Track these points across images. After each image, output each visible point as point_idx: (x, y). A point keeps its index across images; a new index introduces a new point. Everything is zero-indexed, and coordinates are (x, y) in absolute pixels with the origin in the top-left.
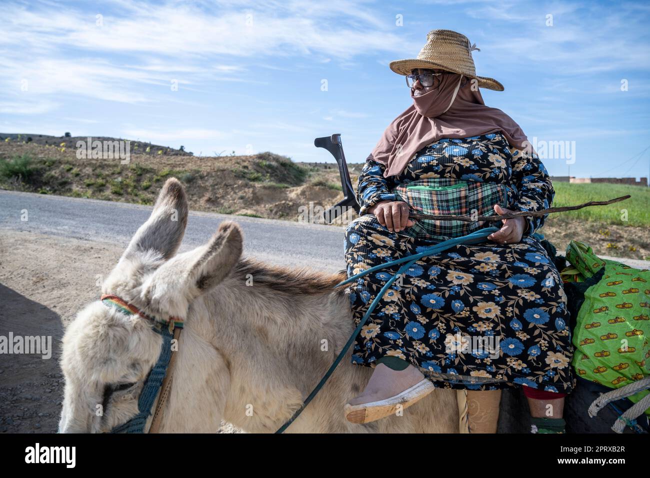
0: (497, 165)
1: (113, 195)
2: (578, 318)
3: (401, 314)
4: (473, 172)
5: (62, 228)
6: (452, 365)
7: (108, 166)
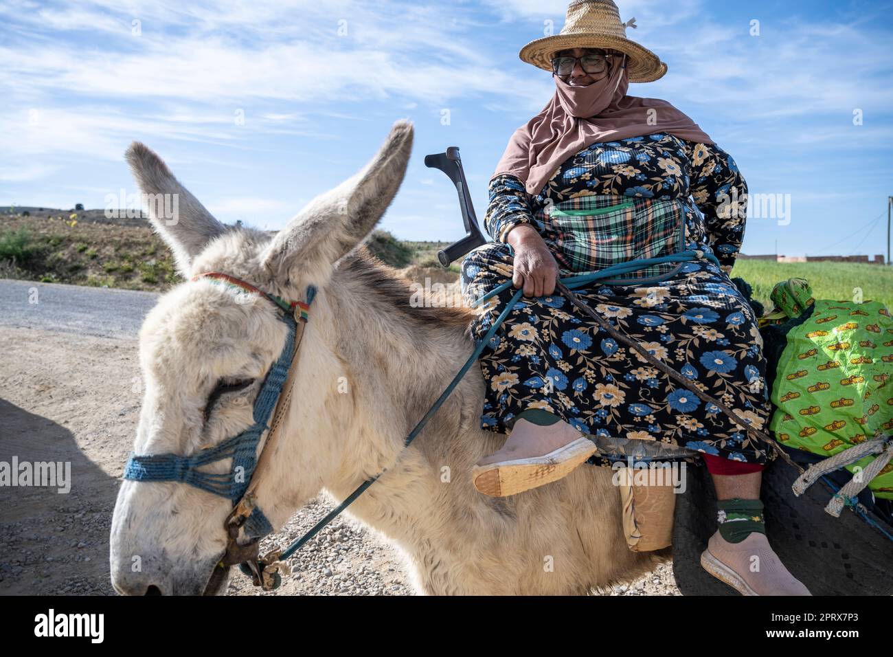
0: (669, 172)
1: (144, 284)
2: (778, 368)
3: (540, 357)
4: (641, 183)
5: (74, 324)
6: (602, 425)
7: (138, 244)
